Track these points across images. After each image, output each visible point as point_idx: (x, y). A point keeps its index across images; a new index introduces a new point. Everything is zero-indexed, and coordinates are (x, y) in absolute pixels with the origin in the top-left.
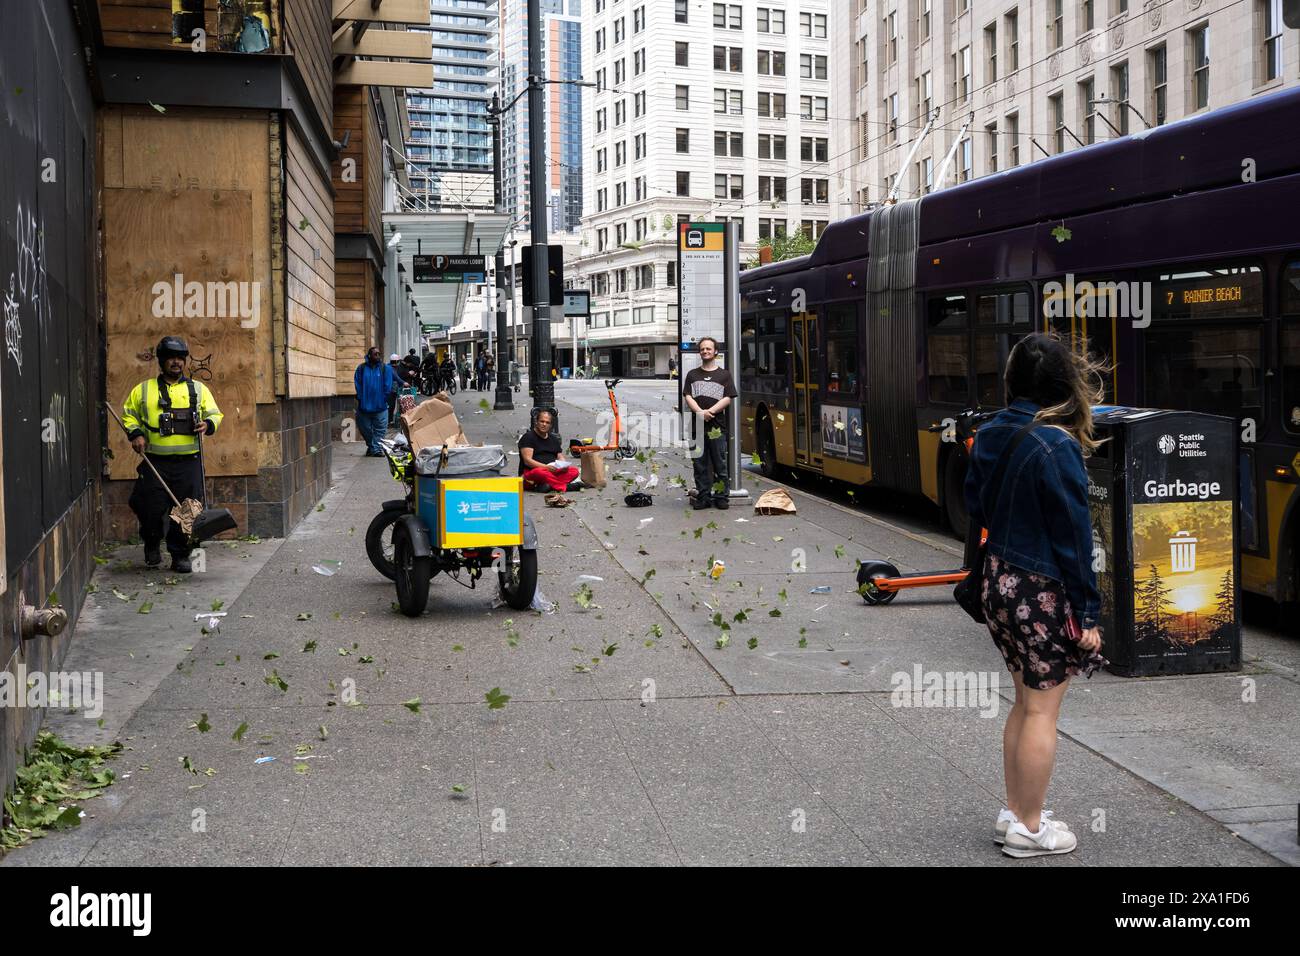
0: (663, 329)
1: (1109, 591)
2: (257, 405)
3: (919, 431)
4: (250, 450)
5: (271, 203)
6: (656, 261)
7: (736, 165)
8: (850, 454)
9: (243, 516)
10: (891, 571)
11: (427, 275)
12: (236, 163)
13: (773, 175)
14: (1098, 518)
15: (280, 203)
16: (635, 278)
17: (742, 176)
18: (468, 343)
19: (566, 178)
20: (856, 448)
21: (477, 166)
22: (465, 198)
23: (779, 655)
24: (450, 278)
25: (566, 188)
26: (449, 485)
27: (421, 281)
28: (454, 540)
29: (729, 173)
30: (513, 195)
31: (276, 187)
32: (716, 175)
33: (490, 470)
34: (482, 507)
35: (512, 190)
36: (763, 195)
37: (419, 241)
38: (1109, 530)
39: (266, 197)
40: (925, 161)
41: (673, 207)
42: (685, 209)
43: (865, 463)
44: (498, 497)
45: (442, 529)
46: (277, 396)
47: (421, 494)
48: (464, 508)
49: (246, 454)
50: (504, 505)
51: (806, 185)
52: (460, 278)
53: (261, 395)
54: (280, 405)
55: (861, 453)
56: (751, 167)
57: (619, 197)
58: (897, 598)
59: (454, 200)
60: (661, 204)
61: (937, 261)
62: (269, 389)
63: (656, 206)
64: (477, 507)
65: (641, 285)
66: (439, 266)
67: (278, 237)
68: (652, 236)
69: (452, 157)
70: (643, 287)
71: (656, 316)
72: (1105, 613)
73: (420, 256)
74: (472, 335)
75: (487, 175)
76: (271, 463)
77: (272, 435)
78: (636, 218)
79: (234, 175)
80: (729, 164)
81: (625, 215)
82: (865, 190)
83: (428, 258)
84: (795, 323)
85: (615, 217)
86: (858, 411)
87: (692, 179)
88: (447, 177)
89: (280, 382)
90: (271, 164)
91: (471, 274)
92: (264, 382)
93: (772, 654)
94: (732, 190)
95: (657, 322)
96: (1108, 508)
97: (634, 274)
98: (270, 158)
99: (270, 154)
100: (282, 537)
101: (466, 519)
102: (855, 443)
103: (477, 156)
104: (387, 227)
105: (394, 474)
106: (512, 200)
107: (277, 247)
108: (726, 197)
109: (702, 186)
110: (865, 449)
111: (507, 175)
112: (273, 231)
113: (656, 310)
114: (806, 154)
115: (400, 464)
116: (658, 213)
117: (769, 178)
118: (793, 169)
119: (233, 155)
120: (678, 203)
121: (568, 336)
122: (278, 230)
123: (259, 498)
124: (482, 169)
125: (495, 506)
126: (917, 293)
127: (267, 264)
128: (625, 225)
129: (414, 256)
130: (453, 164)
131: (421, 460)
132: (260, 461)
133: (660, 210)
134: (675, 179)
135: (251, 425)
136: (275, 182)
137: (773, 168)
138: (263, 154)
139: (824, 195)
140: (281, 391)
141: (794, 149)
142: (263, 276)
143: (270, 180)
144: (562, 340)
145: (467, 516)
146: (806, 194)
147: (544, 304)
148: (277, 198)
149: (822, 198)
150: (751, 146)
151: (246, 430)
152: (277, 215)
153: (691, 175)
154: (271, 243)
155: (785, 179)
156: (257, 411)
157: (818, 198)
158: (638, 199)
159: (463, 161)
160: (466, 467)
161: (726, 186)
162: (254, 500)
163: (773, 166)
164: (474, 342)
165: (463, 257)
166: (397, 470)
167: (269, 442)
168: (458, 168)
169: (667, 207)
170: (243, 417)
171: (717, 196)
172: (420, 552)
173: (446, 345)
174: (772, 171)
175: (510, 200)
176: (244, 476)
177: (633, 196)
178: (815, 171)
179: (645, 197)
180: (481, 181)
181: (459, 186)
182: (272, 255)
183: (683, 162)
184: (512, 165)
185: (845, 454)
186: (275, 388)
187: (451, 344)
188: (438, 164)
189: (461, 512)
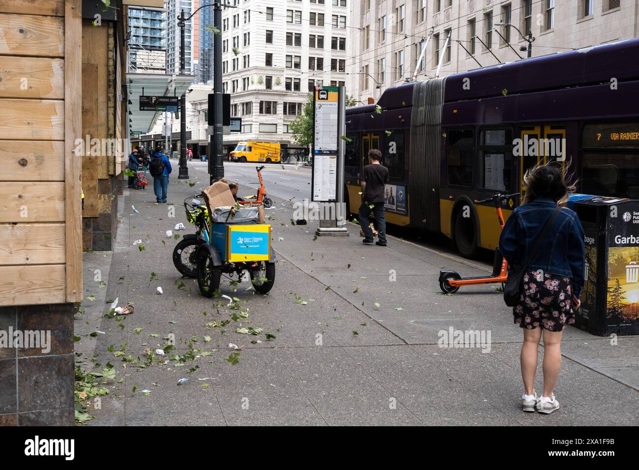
0: (257, 136)
1: (592, 292)
2: (99, 179)
3: (441, 200)
4: (94, 204)
5: (108, 71)
6: (253, 100)
7: (297, 51)
8: (397, 210)
9: (90, 239)
10: (456, 276)
11: (147, 107)
12: (89, 49)
13: (316, 57)
14: (588, 254)
15: (113, 71)
16: (242, 110)
17: (300, 57)
18: (151, 141)
19: (201, 54)
20: (401, 207)
21: (155, 47)
22: (149, 64)
23: (416, 321)
24: (159, 109)
25: (201, 60)
26: (233, 228)
27: (143, 110)
28: (235, 258)
29: (293, 55)
30: (173, 62)
31: (111, 63)
32: (287, 56)
33: (253, 220)
34: (250, 240)
35: (172, 60)
36: (311, 67)
37: (143, 88)
38: (594, 261)
39: (106, 68)
40: (400, 52)
41: (263, 72)
42: (270, 73)
43: (406, 215)
44: (258, 235)
45: (229, 253)
46: (110, 175)
47: (214, 232)
48: (241, 241)
49: (92, 206)
50: (261, 239)
51: (334, 62)
52: (165, 109)
53: (101, 174)
54: (110, 180)
55: (404, 210)
56: (305, 52)
57: (234, 66)
58: (460, 290)
59: (144, 65)
60: (257, 70)
61: (455, 111)
62: (105, 171)
63: (255, 71)
64: (247, 240)
65: (245, 112)
66: (153, 102)
67: (112, 89)
68: (251, 87)
69: (142, 41)
70: (246, 114)
71: (253, 130)
72: (589, 303)
73: (143, 96)
74: (152, 137)
75: (162, 52)
76: (105, 211)
77: (106, 196)
78: (244, 77)
79: (88, 55)
80: (293, 50)
81: (237, 75)
82: (367, 66)
83: (148, 97)
84: (364, 139)
85: (232, 76)
86: (403, 188)
87: (274, 58)
88: (140, 52)
89: (111, 168)
90: (108, 50)
91: (170, 107)
92: (103, 168)
93: (412, 321)
94: (295, 64)
95: (254, 132)
96: (594, 249)
97: (242, 107)
98: (108, 47)
99: (108, 44)
100: (110, 250)
101: (241, 247)
102: (400, 204)
103: (155, 41)
104: (128, 80)
105: (190, 221)
106: (172, 66)
107: (111, 95)
108: (291, 67)
109: (279, 61)
110: (406, 207)
111: (170, 52)
112: (109, 86)
113: (253, 126)
114: (334, 46)
115: (193, 215)
116: (255, 75)
117: (314, 58)
118: (327, 54)
119: (88, 45)
120: (266, 70)
121: (205, 139)
122: (112, 86)
123: (99, 230)
124: (158, 48)
125: (256, 240)
126: (442, 127)
127: (105, 104)
128: (237, 81)
129: (140, 97)
130: (143, 46)
131: (216, 215)
132: (99, 210)
133: (256, 74)
134: (265, 57)
135: (95, 190)
136: (110, 60)
137: (316, 53)
138: (105, 45)
139: (343, 68)
140: (111, 173)
141: (328, 43)
142: (103, 110)
143: (108, 59)
144: (202, 141)
145: (242, 245)
146: (333, 67)
147: (219, 125)
148: (111, 69)
149: (342, 69)
150: (305, 40)
151: (92, 193)
152: (111, 78)
153: (273, 55)
154: (108, 93)
155: (323, 58)
156: (99, 183)
157: (339, 70)
158: (245, 67)
159: (148, 44)
160: (241, 219)
161: (291, 62)
162: (95, 231)
163: (316, 52)
164: (154, 141)
165: (164, 97)
166: (192, 218)
167: (105, 199)
168: (145, 47)
169: (260, 72)
170: (91, 186)
171: (286, 67)
172: (216, 264)
173: (139, 142)
174: (316, 54)
175: (171, 65)
176: (90, 218)
177: (242, 66)
178: (338, 55)
179: (248, 66)
180: (159, 55)
181: (147, 57)
182: (108, 99)
183: (270, 49)
184: (173, 46)
185: (394, 210)
186: (108, 171)
187: (141, 142)
188: (134, 45)
189: (239, 242)
